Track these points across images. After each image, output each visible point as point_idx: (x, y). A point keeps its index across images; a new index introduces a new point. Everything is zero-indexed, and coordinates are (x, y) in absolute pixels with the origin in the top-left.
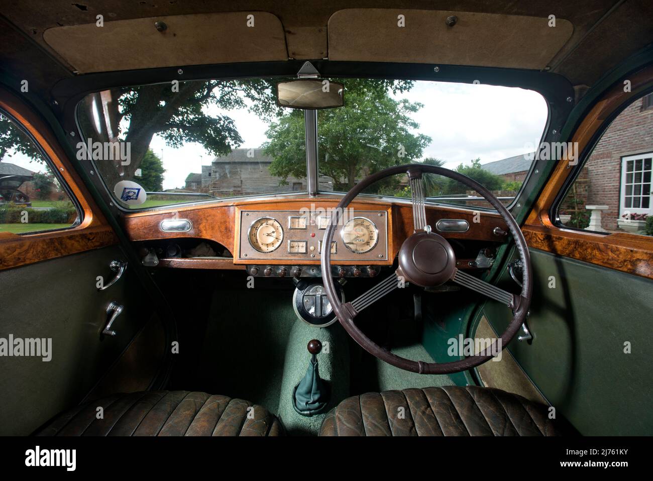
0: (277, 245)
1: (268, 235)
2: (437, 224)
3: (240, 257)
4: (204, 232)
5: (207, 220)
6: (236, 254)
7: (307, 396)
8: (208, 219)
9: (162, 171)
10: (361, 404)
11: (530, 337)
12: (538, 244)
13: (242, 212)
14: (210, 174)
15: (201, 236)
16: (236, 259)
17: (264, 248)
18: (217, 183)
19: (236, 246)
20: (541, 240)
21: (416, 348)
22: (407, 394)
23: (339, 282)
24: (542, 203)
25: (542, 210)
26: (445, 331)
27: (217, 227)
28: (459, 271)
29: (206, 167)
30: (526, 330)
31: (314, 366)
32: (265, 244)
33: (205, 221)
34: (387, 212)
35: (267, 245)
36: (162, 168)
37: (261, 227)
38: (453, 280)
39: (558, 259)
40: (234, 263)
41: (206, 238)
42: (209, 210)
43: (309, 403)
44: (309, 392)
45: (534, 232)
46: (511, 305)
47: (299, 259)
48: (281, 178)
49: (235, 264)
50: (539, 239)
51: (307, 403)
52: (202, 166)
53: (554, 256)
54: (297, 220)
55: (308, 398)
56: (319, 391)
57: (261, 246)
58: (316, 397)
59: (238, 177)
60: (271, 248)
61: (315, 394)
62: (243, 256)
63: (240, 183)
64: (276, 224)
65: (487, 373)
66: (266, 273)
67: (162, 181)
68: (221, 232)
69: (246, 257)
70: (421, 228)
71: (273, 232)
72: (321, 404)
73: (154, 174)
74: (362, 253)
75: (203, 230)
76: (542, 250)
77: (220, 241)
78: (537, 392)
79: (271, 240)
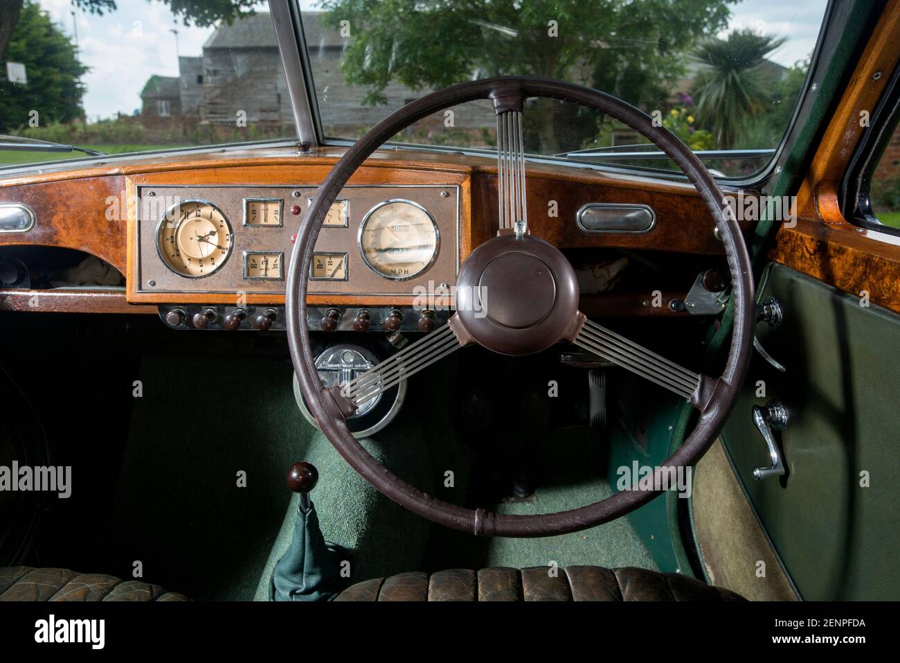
0: (219, 262)
1: (202, 239)
2: (578, 214)
3: (140, 288)
4: (64, 233)
5: (68, 207)
6: (131, 280)
7: (296, 579)
8: (68, 203)
9: (80, 70)
10: (381, 593)
11: (781, 470)
12: (805, 263)
13: (139, 188)
14: (200, 79)
15: (57, 242)
16: (132, 293)
17: (194, 268)
18: (218, 101)
19: (132, 264)
20: (811, 254)
21: (592, 488)
22: (481, 578)
23: (391, 340)
24: (821, 166)
25: (819, 184)
26: (645, 454)
27: (90, 221)
28: (590, 323)
29: (190, 60)
30: (774, 455)
31: (304, 517)
32: (195, 260)
33: (63, 209)
34: (460, 187)
35: (200, 260)
36: (78, 63)
37: (186, 222)
38: (575, 342)
39: (838, 297)
40: (128, 299)
41: (69, 246)
42: (70, 184)
43: (297, 592)
44: (298, 570)
45: (800, 234)
46: (693, 399)
47: (267, 290)
48: (372, 88)
49: (132, 304)
50: (807, 250)
51: (293, 593)
52: (181, 59)
53: (831, 290)
54: (263, 206)
55: (296, 583)
56: (318, 569)
57: (187, 262)
58: (314, 580)
59: (270, 86)
60: (209, 268)
61: (311, 574)
62: (146, 285)
63: (274, 99)
64: (218, 216)
65: (713, 545)
66: (198, 322)
67: (80, 96)
68: (99, 232)
69: (154, 288)
70: (507, 226)
71: (212, 233)
72: (323, 594)
73: (58, 77)
74: (405, 279)
75: (60, 227)
76: (811, 276)
77: (101, 252)
78: (791, 589)
79: (207, 249)
